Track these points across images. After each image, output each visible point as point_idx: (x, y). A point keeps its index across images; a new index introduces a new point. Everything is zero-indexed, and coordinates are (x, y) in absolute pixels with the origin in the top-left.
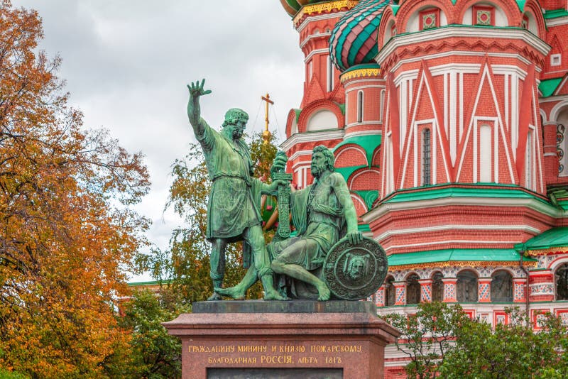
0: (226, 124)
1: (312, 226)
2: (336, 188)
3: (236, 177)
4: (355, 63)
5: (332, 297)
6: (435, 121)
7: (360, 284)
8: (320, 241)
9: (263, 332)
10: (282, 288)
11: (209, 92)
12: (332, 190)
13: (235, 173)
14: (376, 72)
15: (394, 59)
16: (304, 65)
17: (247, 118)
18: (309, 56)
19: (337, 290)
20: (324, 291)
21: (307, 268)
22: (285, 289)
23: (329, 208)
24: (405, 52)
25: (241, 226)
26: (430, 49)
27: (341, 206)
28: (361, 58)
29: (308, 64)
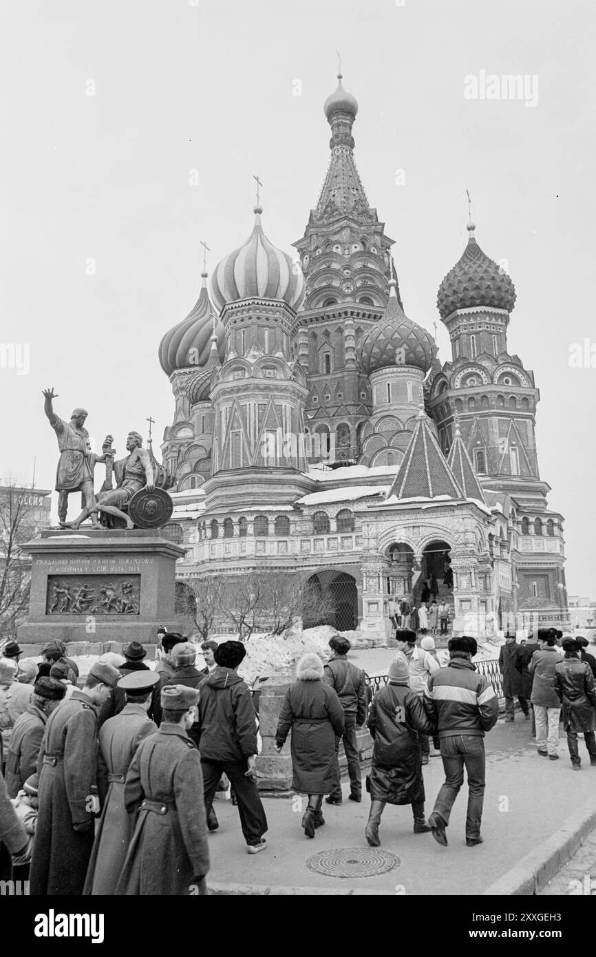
0: (73, 417)
1: (126, 481)
2: (141, 458)
3: (77, 450)
4: (200, 400)
5: (135, 527)
6: (242, 430)
7: (155, 518)
8: (129, 491)
9: (87, 550)
10: (104, 521)
11: (57, 396)
12: (138, 459)
13: (75, 448)
14: (210, 405)
15: (218, 396)
16: (175, 402)
17: (87, 414)
18: (177, 397)
19: (138, 522)
20: (130, 524)
21: (121, 508)
22: (106, 522)
23: (135, 470)
24: (224, 392)
25: (79, 481)
26: (239, 390)
27: (144, 469)
28: (203, 397)
29: (177, 401)
